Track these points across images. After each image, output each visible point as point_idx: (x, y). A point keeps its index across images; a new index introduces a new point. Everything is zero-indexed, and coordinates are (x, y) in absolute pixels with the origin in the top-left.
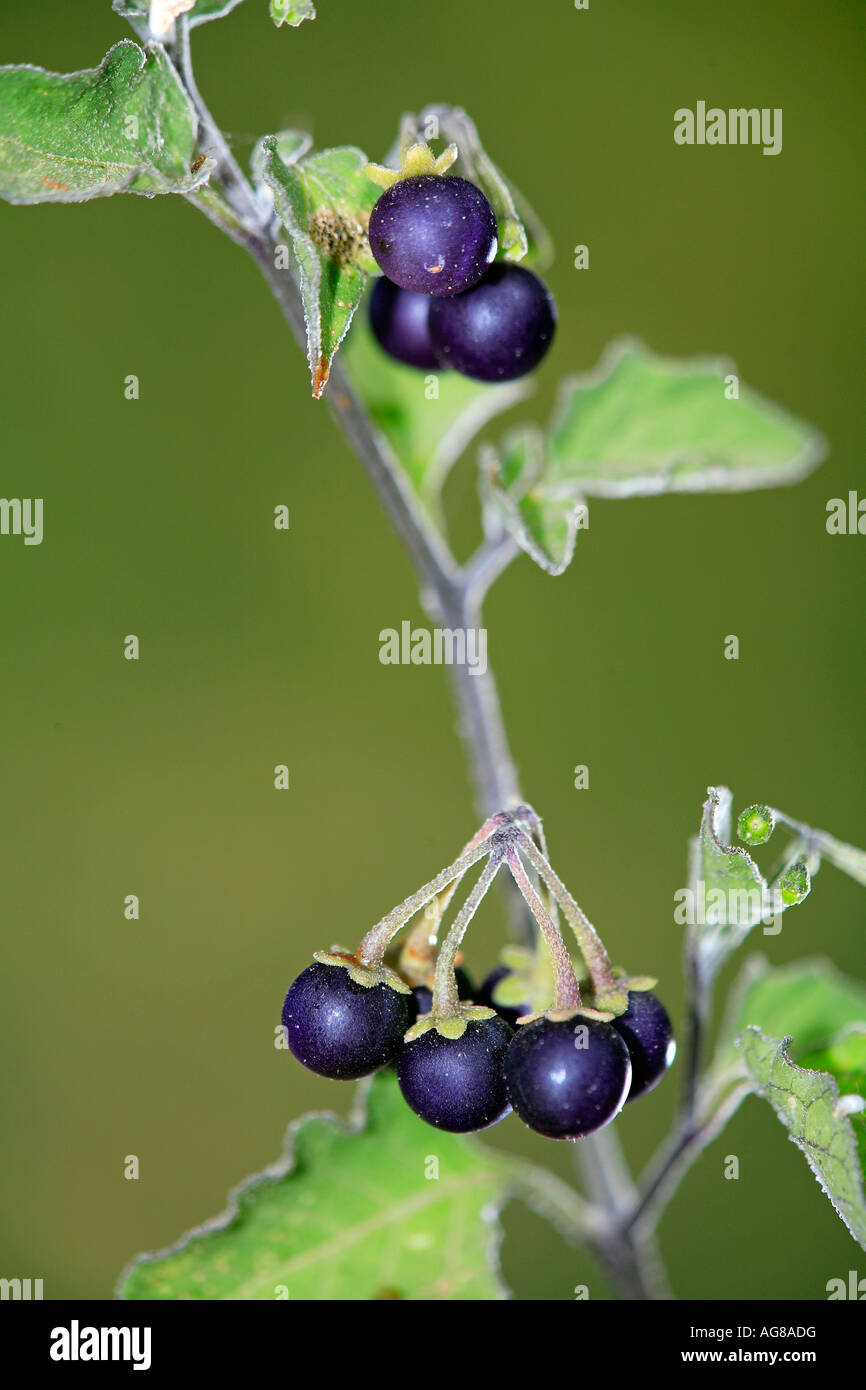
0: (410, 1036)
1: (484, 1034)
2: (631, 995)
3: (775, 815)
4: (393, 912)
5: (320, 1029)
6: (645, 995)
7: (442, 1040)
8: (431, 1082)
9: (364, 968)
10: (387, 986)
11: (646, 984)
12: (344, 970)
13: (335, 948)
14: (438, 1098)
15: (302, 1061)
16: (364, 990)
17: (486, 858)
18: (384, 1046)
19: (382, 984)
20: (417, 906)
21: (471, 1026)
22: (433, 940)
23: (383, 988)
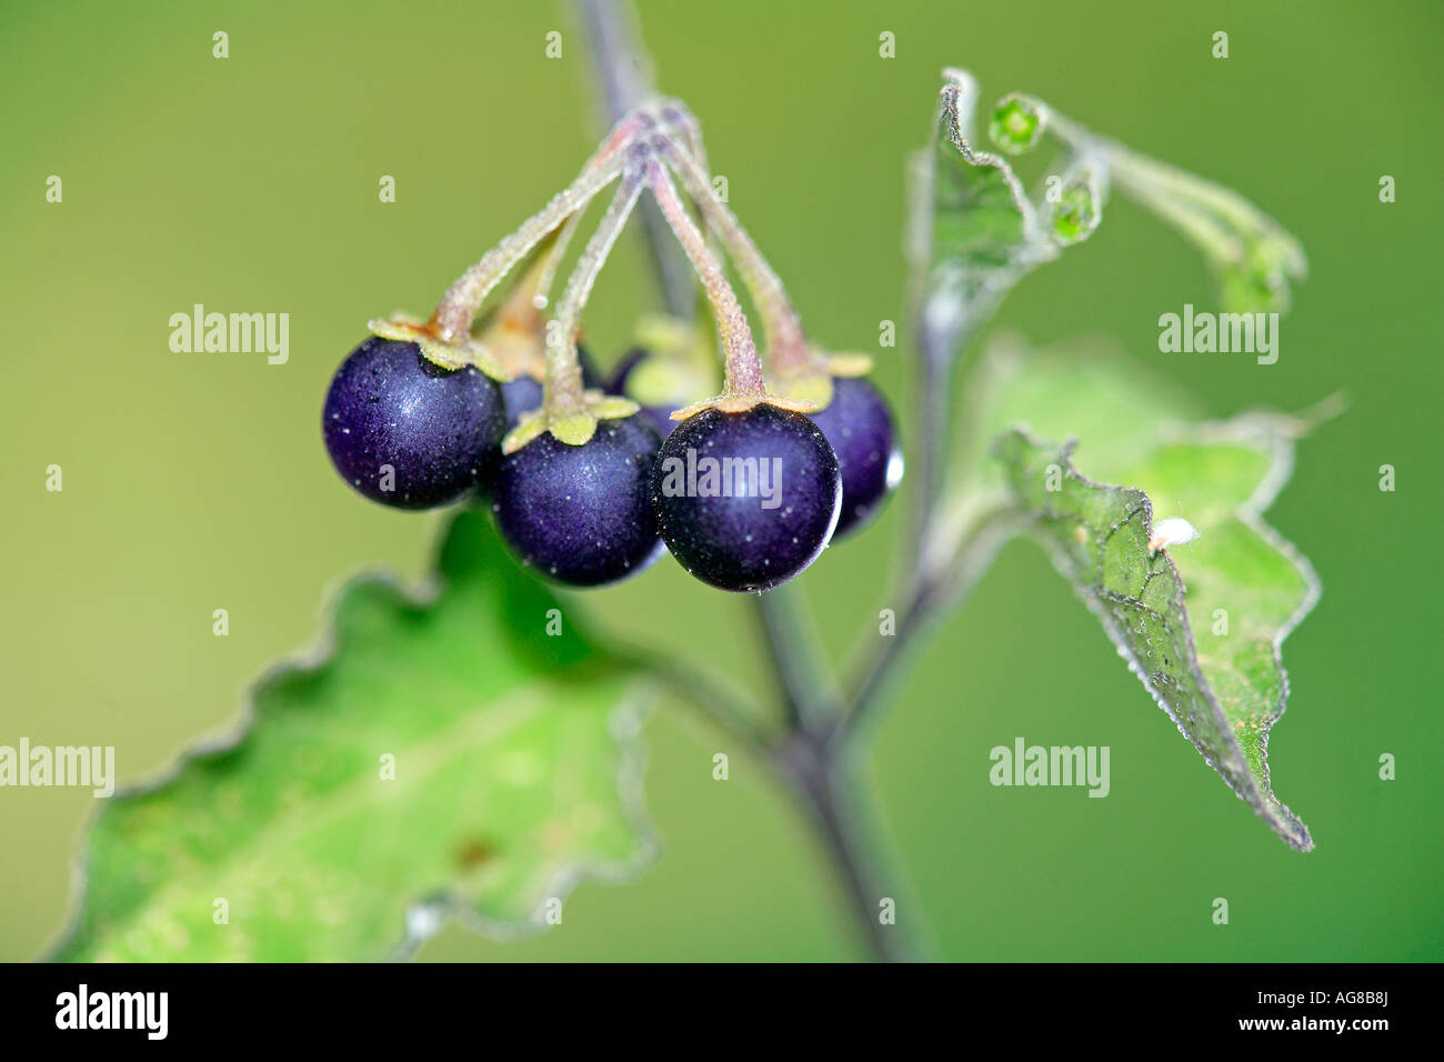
0: (512, 444)
1: (620, 439)
2: (837, 381)
3: (1044, 114)
4: (484, 260)
5: (381, 431)
6: (860, 381)
7: (559, 446)
8: (545, 508)
9: (443, 343)
10: (476, 369)
11: (855, 365)
12: (415, 347)
13: (399, 317)
14: (555, 533)
15: (353, 484)
16: (444, 373)
17: (619, 179)
18: (474, 457)
19: (470, 366)
20: (519, 250)
21: (603, 427)
22: (541, 300)
23: (472, 372)
